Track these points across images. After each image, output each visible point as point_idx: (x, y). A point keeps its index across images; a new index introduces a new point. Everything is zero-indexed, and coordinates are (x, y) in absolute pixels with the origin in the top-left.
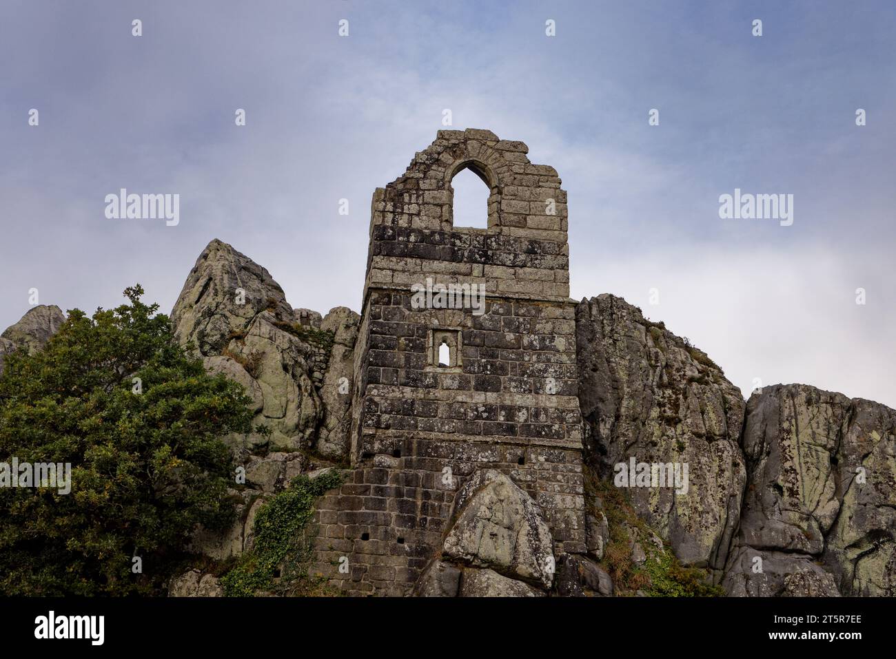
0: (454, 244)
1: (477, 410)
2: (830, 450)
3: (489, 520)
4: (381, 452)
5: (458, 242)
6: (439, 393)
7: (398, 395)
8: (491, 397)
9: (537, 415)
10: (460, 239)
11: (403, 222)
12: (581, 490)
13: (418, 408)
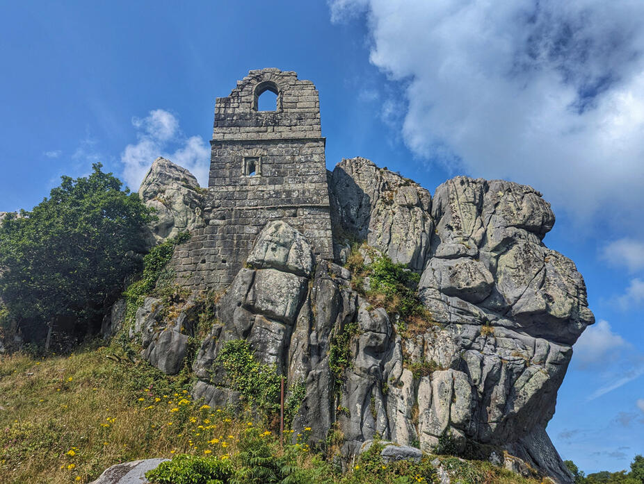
0: (257, 119)
1: (270, 193)
2: (477, 205)
3: (271, 241)
4: (214, 218)
5: (259, 118)
6: (248, 188)
7: (225, 190)
8: (278, 187)
9: (304, 193)
10: (261, 116)
11: (230, 111)
12: (330, 227)
13: (236, 195)
